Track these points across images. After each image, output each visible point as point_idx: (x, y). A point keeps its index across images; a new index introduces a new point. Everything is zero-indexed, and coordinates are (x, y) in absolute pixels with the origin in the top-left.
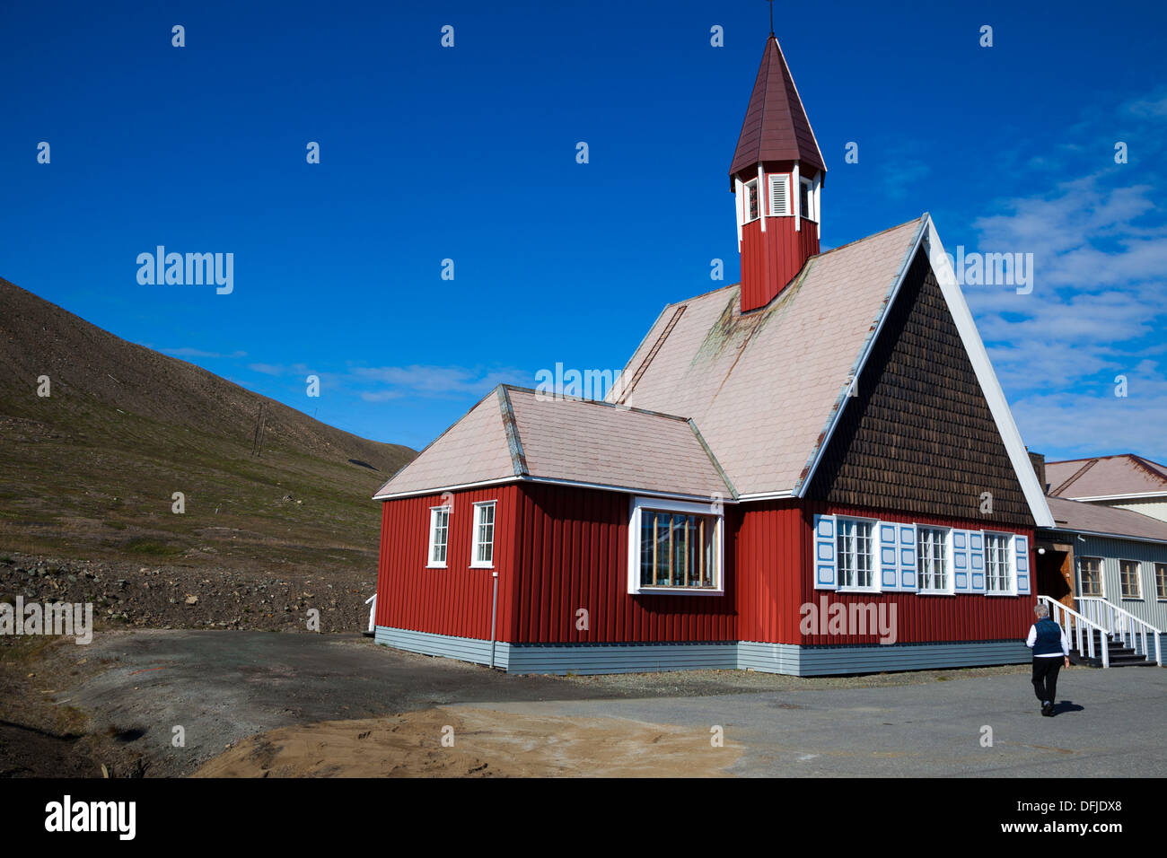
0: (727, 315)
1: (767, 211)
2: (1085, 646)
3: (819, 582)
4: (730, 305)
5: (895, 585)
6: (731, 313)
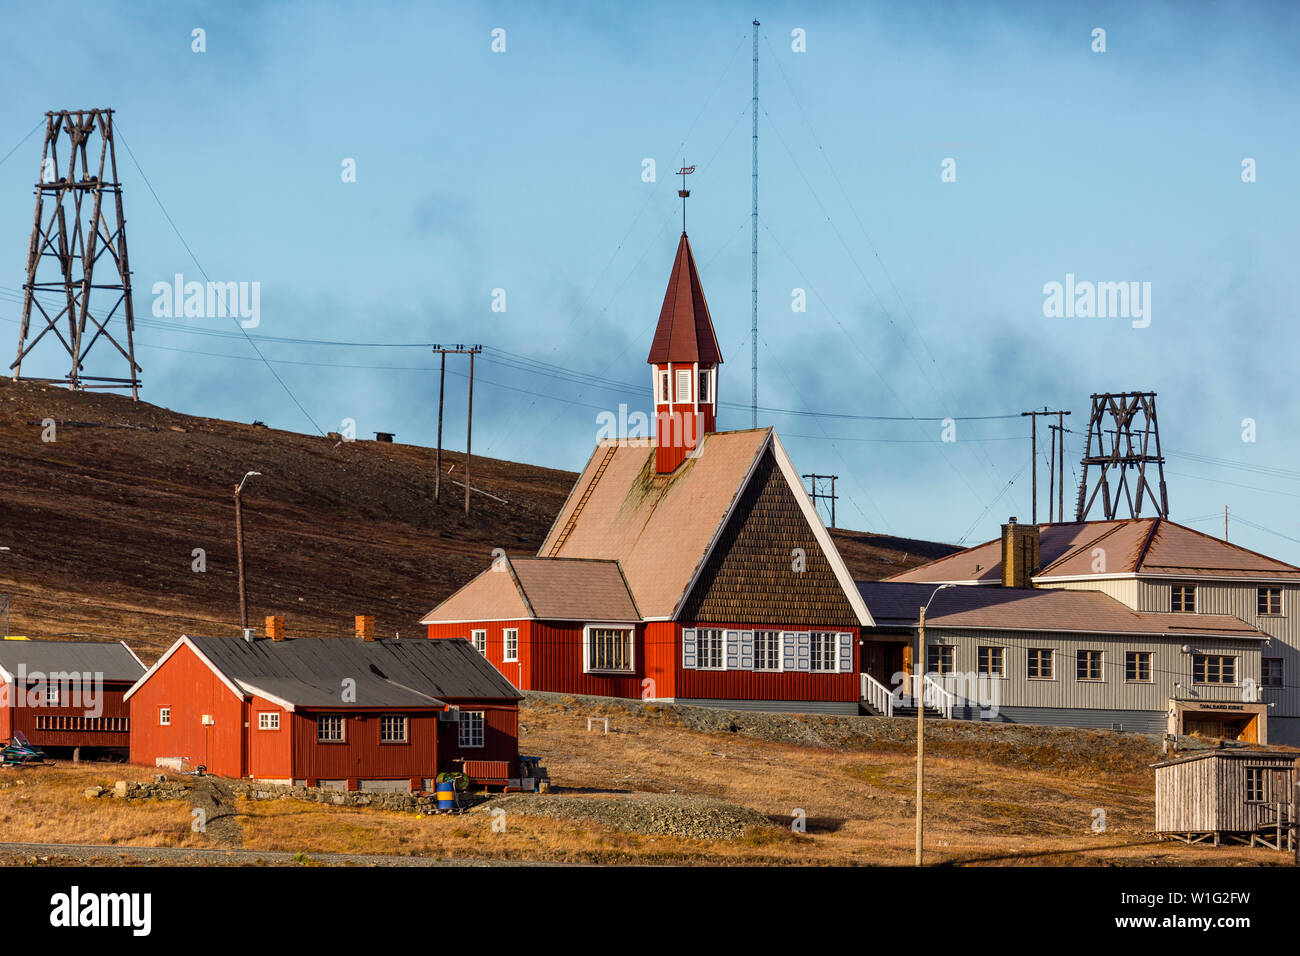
1: (675, 400)
3: (685, 665)
5: (737, 666)
6: (650, 468)
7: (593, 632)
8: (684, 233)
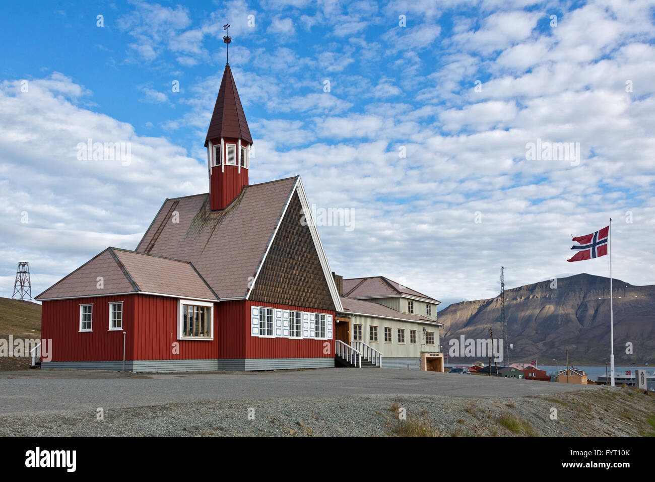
0: (203, 210)
1: (225, 162)
2: (353, 360)
4: (204, 205)
5: (281, 335)
6: (205, 209)
7: (186, 306)
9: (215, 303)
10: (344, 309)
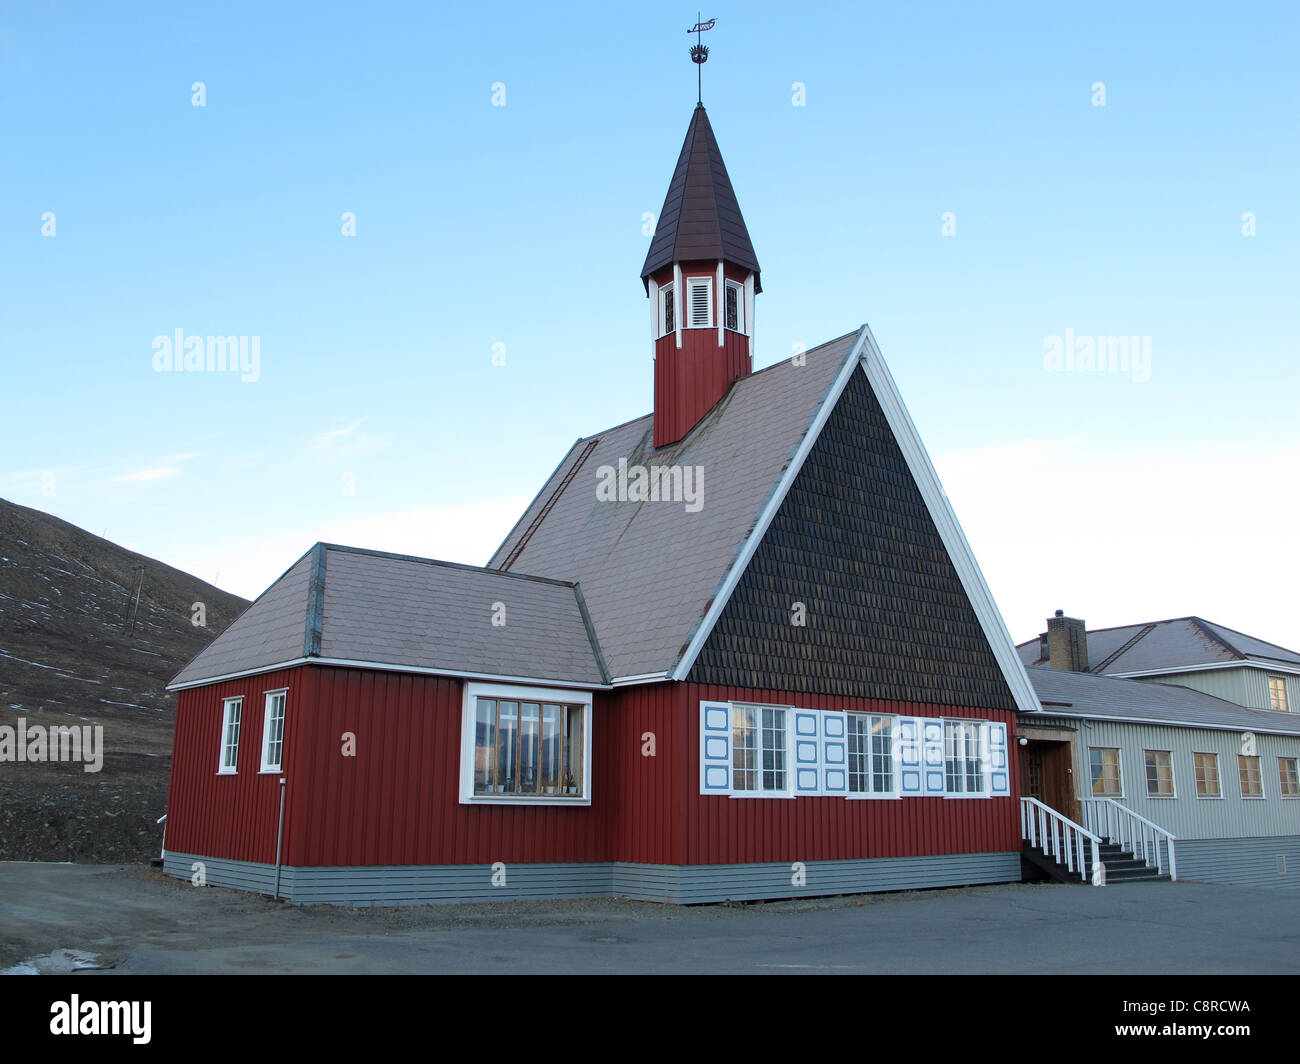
0: (639, 450)
1: (685, 323)
2: (1075, 859)
3: (707, 786)
4: (644, 440)
5: (816, 789)
6: (643, 450)
8: (700, 103)
9: (597, 694)
10: (1042, 703)
